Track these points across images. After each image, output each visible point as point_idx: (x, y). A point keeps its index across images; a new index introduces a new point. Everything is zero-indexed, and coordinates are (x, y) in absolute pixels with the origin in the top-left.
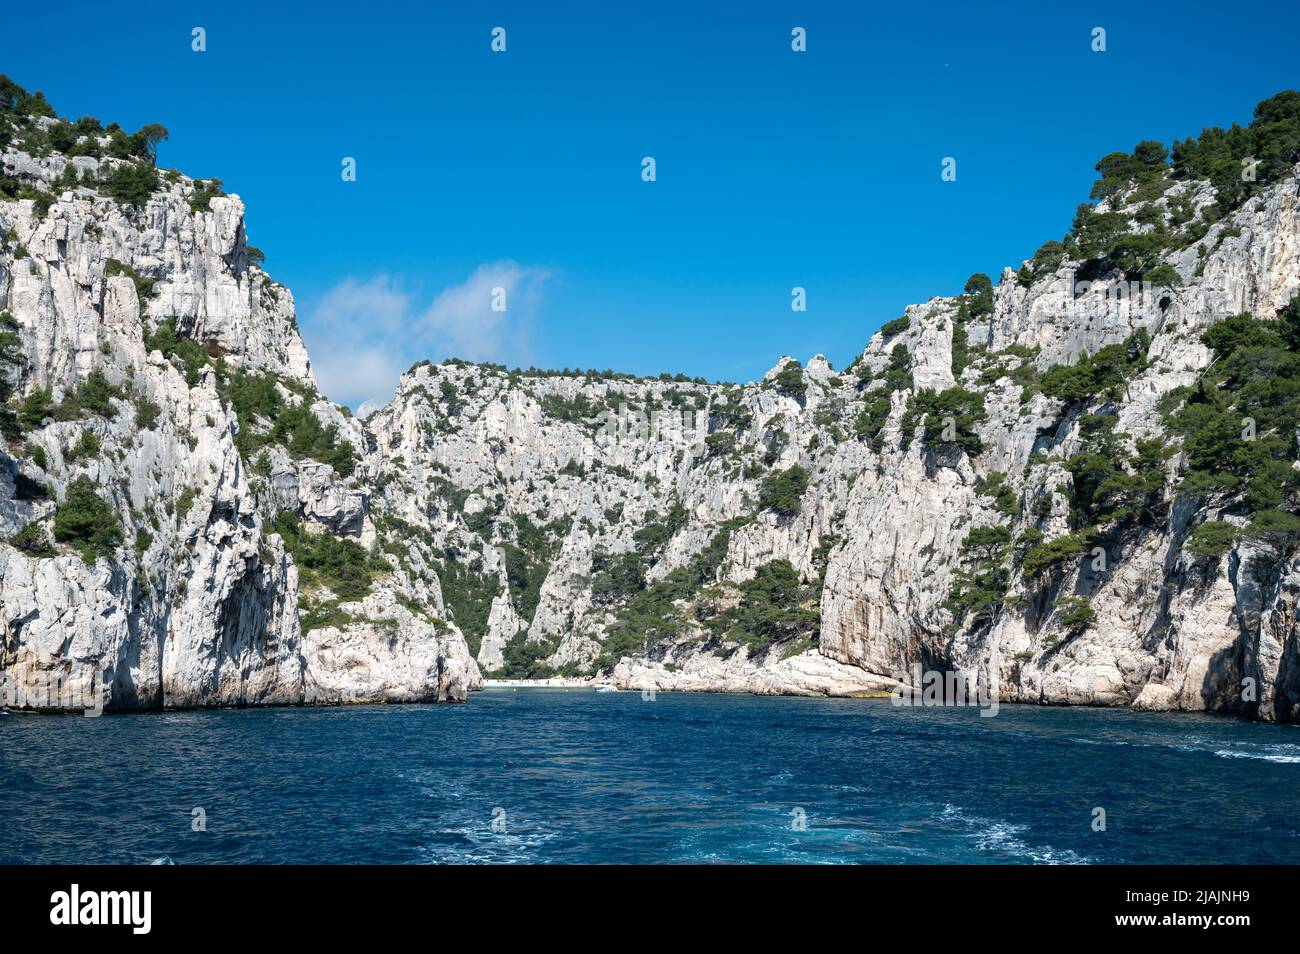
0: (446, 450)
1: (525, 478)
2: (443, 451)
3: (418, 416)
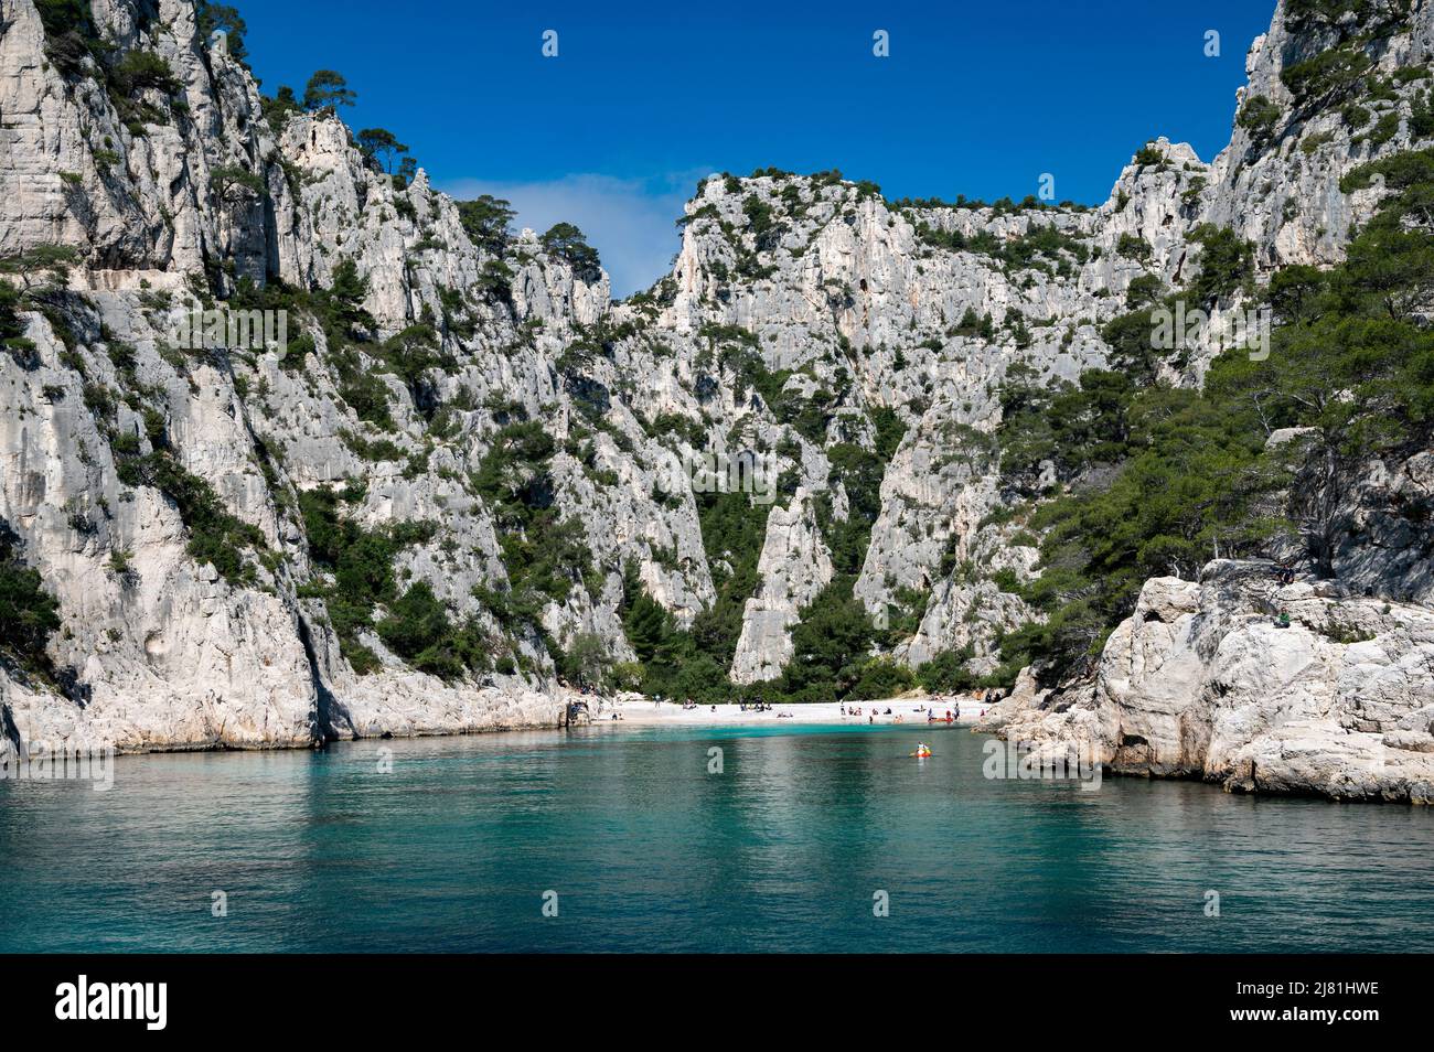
0: (750, 308)
1: (889, 346)
2: (747, 308)
3: (704, 253)
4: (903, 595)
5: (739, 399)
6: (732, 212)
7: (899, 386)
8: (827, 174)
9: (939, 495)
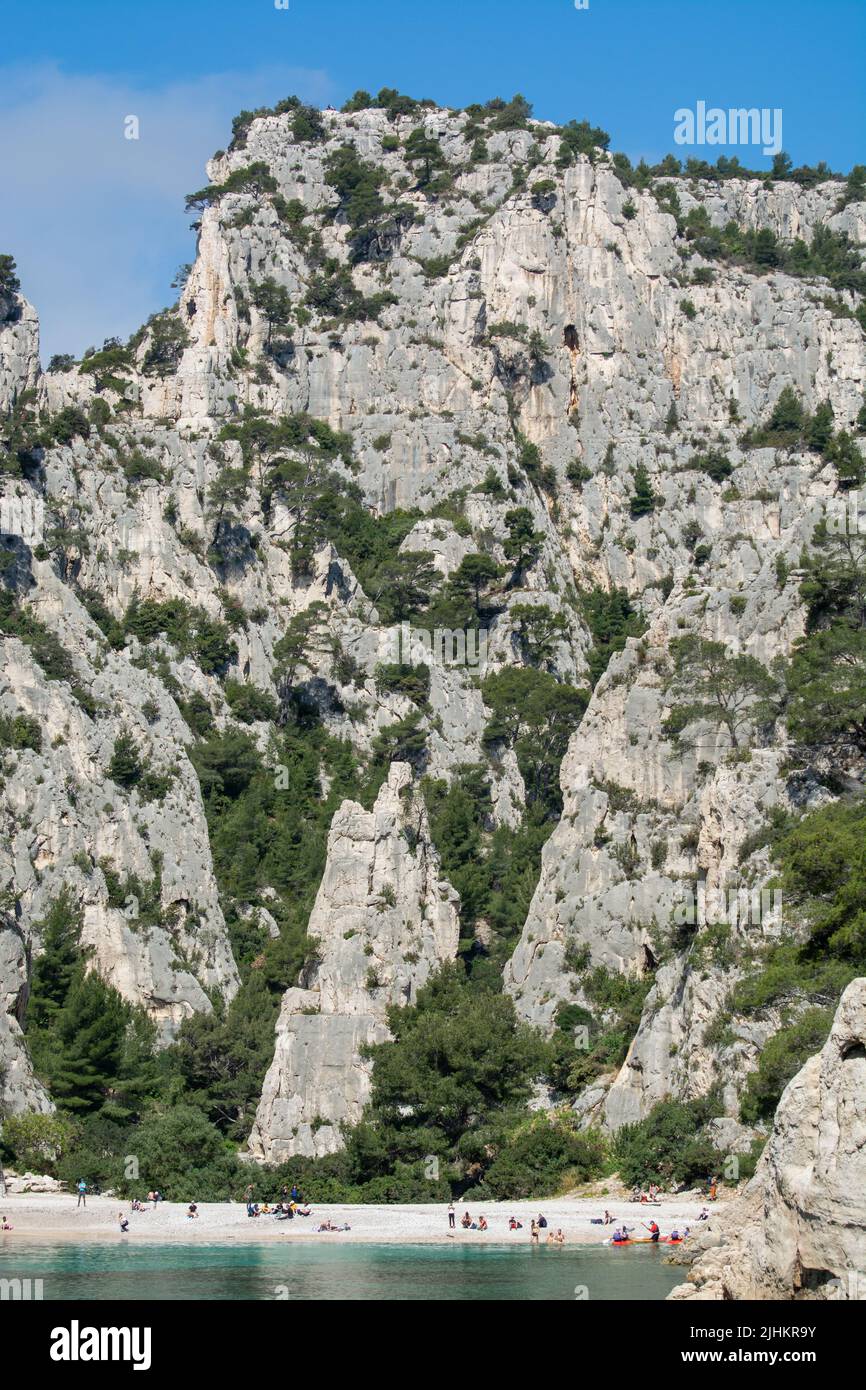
1: (622, 465)
2: (327, 375)
3: (243, 264)
4: (602, 987)
5: (302, 572)
6: (302, 180)
7: (640, 548)
8: (497, 106)
9: (679, 783)
